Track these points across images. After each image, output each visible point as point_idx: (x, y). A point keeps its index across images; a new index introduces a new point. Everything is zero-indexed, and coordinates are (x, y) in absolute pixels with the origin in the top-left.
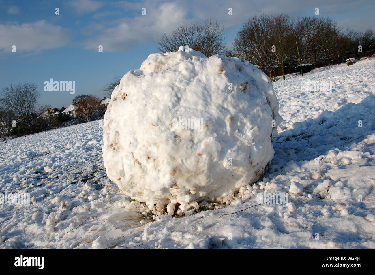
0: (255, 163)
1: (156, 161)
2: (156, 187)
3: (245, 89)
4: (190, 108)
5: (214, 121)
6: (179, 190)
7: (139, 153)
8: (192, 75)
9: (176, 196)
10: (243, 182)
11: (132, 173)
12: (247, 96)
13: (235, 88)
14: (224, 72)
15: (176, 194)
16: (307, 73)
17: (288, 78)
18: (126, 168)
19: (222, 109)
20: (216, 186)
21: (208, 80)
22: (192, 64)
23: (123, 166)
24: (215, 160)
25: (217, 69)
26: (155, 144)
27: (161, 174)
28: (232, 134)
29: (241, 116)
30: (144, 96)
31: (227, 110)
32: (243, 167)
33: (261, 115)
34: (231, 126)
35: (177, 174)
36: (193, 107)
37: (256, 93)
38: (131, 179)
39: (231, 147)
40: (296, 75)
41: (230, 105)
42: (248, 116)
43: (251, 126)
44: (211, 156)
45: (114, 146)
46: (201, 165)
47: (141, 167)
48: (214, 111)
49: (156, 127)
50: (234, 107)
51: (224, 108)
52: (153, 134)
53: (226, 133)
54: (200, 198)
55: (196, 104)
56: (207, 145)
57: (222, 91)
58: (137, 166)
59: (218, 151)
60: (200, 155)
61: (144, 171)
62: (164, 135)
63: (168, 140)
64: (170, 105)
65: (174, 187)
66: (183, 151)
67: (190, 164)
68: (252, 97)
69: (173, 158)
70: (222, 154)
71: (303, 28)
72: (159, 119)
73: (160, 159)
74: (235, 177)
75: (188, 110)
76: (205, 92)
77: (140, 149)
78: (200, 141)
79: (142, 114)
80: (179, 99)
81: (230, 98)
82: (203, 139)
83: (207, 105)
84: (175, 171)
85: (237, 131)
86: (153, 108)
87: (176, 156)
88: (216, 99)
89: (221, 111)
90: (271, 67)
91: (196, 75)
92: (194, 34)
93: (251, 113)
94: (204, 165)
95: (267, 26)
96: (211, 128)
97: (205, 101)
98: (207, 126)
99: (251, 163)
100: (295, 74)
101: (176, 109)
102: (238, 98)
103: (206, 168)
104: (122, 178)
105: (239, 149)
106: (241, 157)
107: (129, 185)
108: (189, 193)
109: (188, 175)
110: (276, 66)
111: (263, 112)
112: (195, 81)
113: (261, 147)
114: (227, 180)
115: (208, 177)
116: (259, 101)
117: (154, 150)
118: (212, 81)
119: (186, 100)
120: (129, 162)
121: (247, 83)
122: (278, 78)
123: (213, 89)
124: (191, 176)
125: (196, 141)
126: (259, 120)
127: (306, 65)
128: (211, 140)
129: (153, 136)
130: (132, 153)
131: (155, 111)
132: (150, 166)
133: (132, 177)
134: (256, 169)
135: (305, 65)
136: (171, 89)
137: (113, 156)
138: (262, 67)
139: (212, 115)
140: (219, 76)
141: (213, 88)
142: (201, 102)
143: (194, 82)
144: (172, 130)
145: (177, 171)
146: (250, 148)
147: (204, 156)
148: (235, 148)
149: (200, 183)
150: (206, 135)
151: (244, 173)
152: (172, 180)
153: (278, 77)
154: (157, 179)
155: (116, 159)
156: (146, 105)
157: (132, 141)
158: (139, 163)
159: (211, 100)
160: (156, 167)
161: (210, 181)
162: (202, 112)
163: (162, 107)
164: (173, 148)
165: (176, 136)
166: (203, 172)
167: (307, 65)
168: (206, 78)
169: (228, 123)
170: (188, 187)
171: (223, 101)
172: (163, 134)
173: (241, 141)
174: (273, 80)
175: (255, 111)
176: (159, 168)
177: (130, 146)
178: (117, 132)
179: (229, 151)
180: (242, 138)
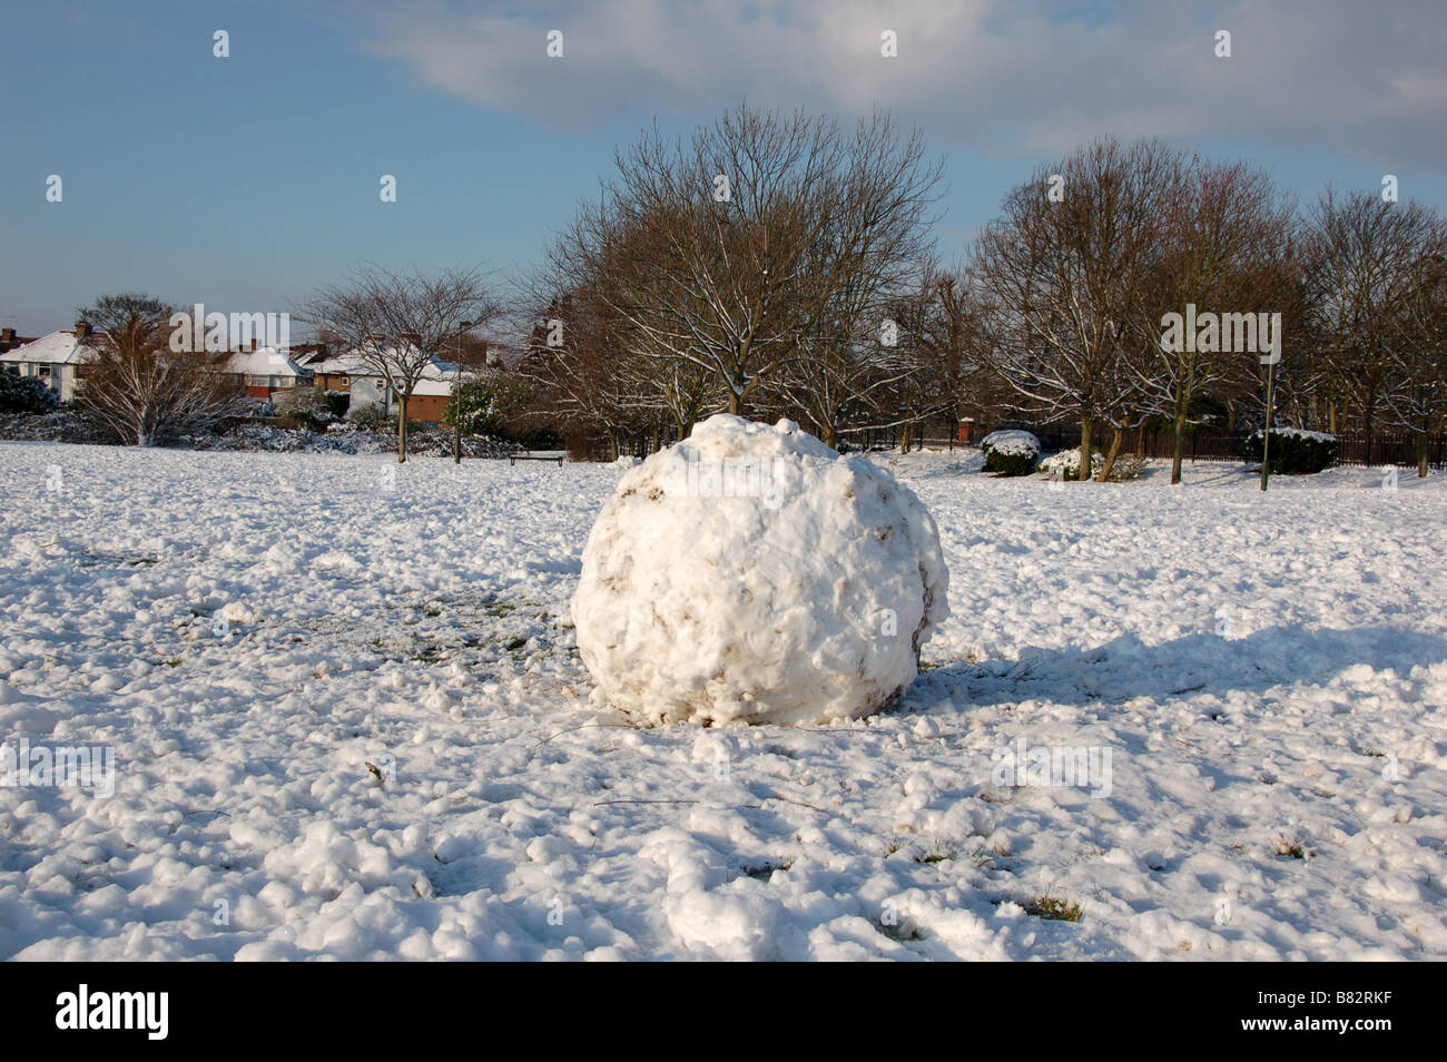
0: (869, 676)
1: (699, 626)
2: (684, 673)
3: (883, 538)
4: (778, 549)
5: (815, 580)
6: (725, 686)
7: (668, 607)
8: (796, 490)
9: (715, 699)
10: (839, 704)
11: (644, 639)
12: (884, 552)
13: (865, 533)
14: (854, 499)
15: (716, 694)
16: (1299, 479)
17: (1201, 477)
18: (633, 627)
19: (833, 564)
20: (790, 696)
21: (821, 507)
22: (800, 469)
23: (627, 623)
24: (801, 647)
25: (843, 491)
26: (706, 596)
27: (703, 649)
28: (840, 612)
29: (863, 584)
30: (700, 506)
31: (842, 569)
32: (847, 674)
33: (901, 590)
34: (841, 597)
35: (731, 655)
36: (784, 548)
37: (903, 549)
38: (638, 650)
39: (833, 632)
40: (1246, 471)
41: (848, 560)
42: (876, 587)
43: (876, 607)
44: (795, 640)
45: (614, 584)
46: (775, 649)
47: (666, 631)
48: (818, 565)
49: (714, 568)
50: (855, 566)
51: (836, 563)
52: (706, 577)
53: (831, 606)
54: (757, 714)
55: (791, 545)
56: (793, 619)
57: (842, 533)
58: (659, 627)
59: (809, 634)
60: (778, 632)
61: (670, 639)
62: (724, 584)
63: (730, 594)
64: (747, 535)
65: (719, 679)
66: (751, 619)
67: (757, 643)
68: (894, 556)
69: (731, 627)
70: (815, 640)
71: (1341, 244)
72: (722, 555)
73: (708, 623)
74: (827, 692)
75: (775, 551)
76: (812, 527)
77: (673, 599)
78: (783, 609)
79: (692, 538)
80: (764, 529)
81: (851, 548)
82: (789, 606)
83: (809, 550)
84: (729, 649)
85: (849, 608)
86: (715, 533)
87: (738, 624)
88: (828, 545)
89: (830, 567)
90: (1128, 408)
91: (802, 491)
92: (797, 163)
93: (884, 583)
94: (779, 651)
95: (1159, 202)
96: (807, 591)
97: (808, 543)
98: (801, 585)
99: (862, 672)
100: (1239, 470)
101: (755, 544)
102: (866, 552)
103: (782, 656)
104: (619, 646)
105: (846, 640)
106: (845, 656)
107: (627, 663)
108: (739, 697)
109: (750, 662)
110: (1155, 409)
111: (905, 586)
112: (798, 502)
113: (886, 648)
114: (812, 692)
115: (782, 674)
116: (903, 566)
117: (701, 606)
118: (828, 511)
119: (775, 534)
120: (641, 618)
121: (890, 528)
122: (1148, 466)
123: (825, 526)
124: (754, 665)
125: (777, 606)
126: (895, 598)
127: (1305, 435)
128: (802, 611)
129: (706, 581)
130: (653, 603)
131: (718, 540)
132: (683, 632)
133: (642, 646)
134: (870, 689)
135: (1297, 436)
136: (753, 508)
137: (609, 602)
138: (1084, 397)
139: (813, 570)
140: (843, 505)
141: (827, 523)
142: (800, 543)
143: (797, 505)
144: (742, 578)
145: (733, 650)
146: (866, 645)
147: (784, 636)
148: (840, 636)
149: (766, 683)
150: (796, 602)
151: (846, 688)
152: (719, 662)
153: (1151, 463)
154: (692, 657)
155: (613, 608)
156: (700, 523)
157: (661, 581)
158: (663, 624)
159: (818, 543)
160: (695, 637)
161: (783, 681)
162: (797, 561)
163: (731, 535)
164: (735, 610)
165: (744, 591)
166: (776, 663)
167: (1310, 440)
168: (819, 502)
169: (837, 591)
170: (743, 685)
171: (838, 551)
172: (723, 582)
173: (853, 628)
174: (1125, 469)
175: (891, 582)
176: (701, 639)
177: (653, 590)
178: (630, 558)
179: (828, 640)
180: (856, 623)
